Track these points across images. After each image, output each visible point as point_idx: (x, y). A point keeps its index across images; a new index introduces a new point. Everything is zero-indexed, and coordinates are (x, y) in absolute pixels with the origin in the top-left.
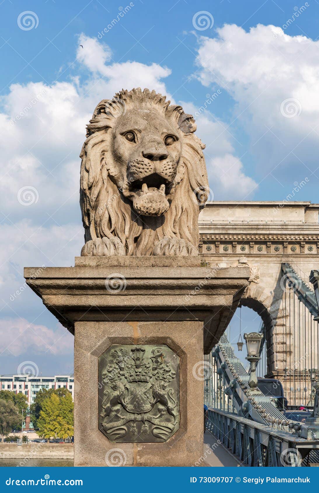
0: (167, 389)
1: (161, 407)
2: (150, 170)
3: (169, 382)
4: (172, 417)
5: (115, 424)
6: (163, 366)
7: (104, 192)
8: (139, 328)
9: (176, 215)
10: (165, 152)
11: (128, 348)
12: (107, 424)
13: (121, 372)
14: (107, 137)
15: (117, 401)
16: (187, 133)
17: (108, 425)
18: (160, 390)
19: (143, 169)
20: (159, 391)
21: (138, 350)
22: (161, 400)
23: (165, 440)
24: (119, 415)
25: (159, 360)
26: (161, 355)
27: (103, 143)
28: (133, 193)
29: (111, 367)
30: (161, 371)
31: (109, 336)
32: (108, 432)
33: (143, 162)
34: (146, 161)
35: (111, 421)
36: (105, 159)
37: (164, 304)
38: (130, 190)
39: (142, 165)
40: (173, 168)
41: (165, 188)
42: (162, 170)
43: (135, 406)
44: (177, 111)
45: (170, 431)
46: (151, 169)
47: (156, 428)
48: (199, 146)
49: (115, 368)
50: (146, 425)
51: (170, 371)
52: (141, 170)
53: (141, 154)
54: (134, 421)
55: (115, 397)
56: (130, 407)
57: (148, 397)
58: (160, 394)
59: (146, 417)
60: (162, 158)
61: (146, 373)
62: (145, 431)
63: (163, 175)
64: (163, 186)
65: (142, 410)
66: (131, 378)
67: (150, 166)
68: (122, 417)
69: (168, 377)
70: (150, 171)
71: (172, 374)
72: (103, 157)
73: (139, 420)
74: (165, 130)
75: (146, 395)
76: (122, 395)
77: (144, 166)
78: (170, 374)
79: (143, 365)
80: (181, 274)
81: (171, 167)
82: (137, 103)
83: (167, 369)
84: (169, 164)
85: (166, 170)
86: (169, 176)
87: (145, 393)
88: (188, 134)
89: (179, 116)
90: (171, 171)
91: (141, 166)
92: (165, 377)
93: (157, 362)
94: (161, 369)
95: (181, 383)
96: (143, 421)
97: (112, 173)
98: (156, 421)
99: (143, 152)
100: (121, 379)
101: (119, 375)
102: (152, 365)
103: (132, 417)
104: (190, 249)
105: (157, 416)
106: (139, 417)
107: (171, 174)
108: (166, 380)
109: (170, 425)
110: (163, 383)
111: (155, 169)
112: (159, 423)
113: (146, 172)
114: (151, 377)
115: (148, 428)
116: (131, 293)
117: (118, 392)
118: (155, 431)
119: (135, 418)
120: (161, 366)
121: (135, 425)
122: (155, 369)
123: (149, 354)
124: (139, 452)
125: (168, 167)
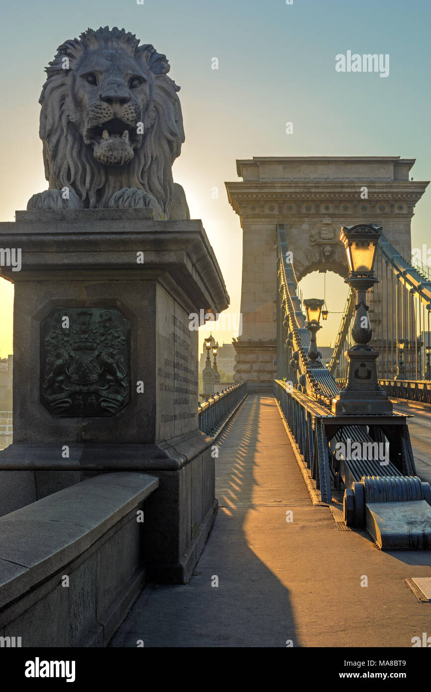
0: (117, 357)
1: (109, 377)
2: (109, 114)
3: (119, 349)
4: (122, 388)
5: (58, 396)
6: (112, 331)
7: (63, 140)
8: (84, 289)
9: (145, 165)
10: (127, 95)
11: (73, 312)
12: (50, 396)
13: (66, 339)
14: (69, 80)
15: (60, 371)
16: (158, 74)
17: (51, 398)
18: (107, 358)
19: (102, 113)
20: (106, 360)
21: (85, 314)
22: (108, 369)
23: (114, 415)
24: (63, 386)
25: (108, 324)
26: (110, 320)
27: (63, 87)
28: (94, 141)
29: (55, 333)
30: (110, 337)
31: (53, 298)
32: (51, 405)
33: (101, 106)
34: (105, 105)
35: (54, 393)
36: (65, 104)
37: (108, 261)
38: (91, 138)
39: (101, 109)
41: (128, 134)
42: (123, 114)
43: (80, 377)
44: (147, 51)
45: (118, 404)
46: (111, 113)
47: (104, 401)
48: (172, 88)
49: (59, 333)
50: (93, 398)
51: (119, 337)
52: (99, 115)
53: (98, 97)
54: (80, 393)
55: (58, 366)
56: (75, 377)
57: (94, 366)
58: (108, 363)
59: (92, 388)
60: (123, 101)
61: (93, 339)
62: (92, 404)
63: (125, 119)
64: (126, 132)
65: (88, 381)
66: (76, 345)
67: (109, 110)
68: (67, 389)
69: (117, 343)
70: (109, 116)
71: (122, 340)
72: (63, 102)
73: (86, 391)
74: (130, 72)
75: (93, 364)
76: (65, 363)
77: (103, 111)
78: (119, 340)
79: (89, 331)
80: (124, 227)
81: (133, 111)
82: (102, 43)
83: (116, 335)
84: (131, 107)
85: (128, 114)
86: (132, 121)
87: (91, 362)
88: (160, 75)
89: (150, 56)
90: (134, 116)
91: (100, 111)
92: (113, 343)
93: (105, 327)
94: (109, 334)
95: (132, 350)
96: (89, 393)
97: (72, 119)
98: (104, 393)
99: (101, 95)
100: (65, 346)
101: (63, 342)
103: (78, 388)
104: (147, 201)
105: (105, 388)
106: (85, 389)
107: (134, 118)
108: (115, 347)
109: (119, 398)
110: (111, 350)
111: (115, 114)
112: (107, 395)
113: (105, 117)
114: (98, 344)
115: (94, 401)
116: (71, 250)
117: (62, 361)
118: (103, 404)
119: (81, 390)
120: (109, 332)
121: (80, 397)
122: (103, 335)
123: (96, 318)
124: (84, 427)
125: (130, 111)
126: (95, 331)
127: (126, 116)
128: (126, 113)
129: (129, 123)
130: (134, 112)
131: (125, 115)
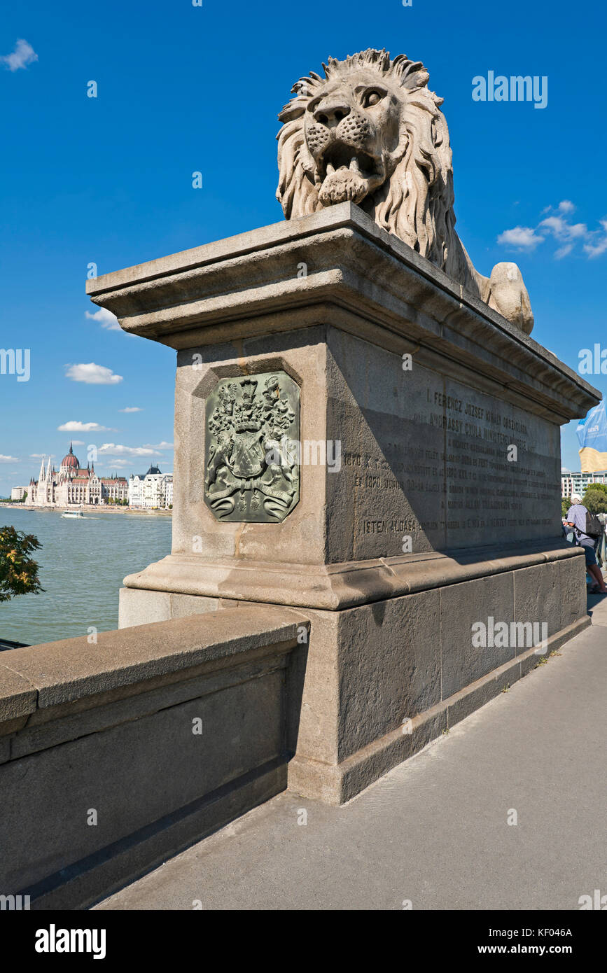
1: (274, 467)
2: (325, 137)
3: (286, 427)
4: (289, 482)
5: (221, 494)
6: (278, 404)
8: (244, 349)
11: (237, 381)
12: (212, 493)
13: (228, 418)
15: (221, 461)
16: (412, 88)
17: (212, 497)
19: (317, 139)
21: (248, 383)
23: (280, 521)
24: (224, 481)
25: (273, 395)
26: (275, 388)
29: (218, 411)
30: (276, 412)
32: (213, 506)
33: (315, 128)
34: (319, 125)
35: (216, 490)
39: (315, 133)
40: (359, 127)
41: (356, 163)
42: (341, 132)
43: (241, 468)
45: (285, 505)
46: (327, 135)
47: (268, 500)
48: (432, 101)
49: (222, 412)
50: (257, 496)
51: (285, 411)
52: (315, 142)
53: (312, 119)
54: (242, 490)
55: (219, 454)
56: (237, 468)
57: (257, 452)
59: (255, 483)
60: (340, 114)
61: (256, 416)
62: (255, 505)
63: (345, 140)
64: (354, 159)
65: (249, 473)
66: (239, 426)
68: (228, 484)
69: (284, 420)
70: (326, 139)
71: (290, 414)
73: (248, 487)
74: (362, 84)
75: (255, 450)
76: (226, 451)
77: (318, 135)
78: (286, 415)
79: (253, 405)
81: (354, 124)
83: (282, 408)
84: (351, 121)
86: (355, 140)
87: (253, 447)
88: (414, 89)
89: (401, 69)
91: (314, 136)
92: (280, 420)
93: (269, 398)
94: (275, 408)
95: (302, 427)
96: (252, 490)
98: (268, 490)
100: (228, 429)
101: (225, 423)
102: (265, 403)
103: (239, 483)
106: (247, 484)
107: (357, 136)
108: (281, 425)
109: (286, 497)
110: (276, 429)
111: (333, 135)
112: (271, 493)
113: (321, 142)
114: (263, 423)
115: (258, 501)
117: (222, 446)
118: (268, 505)
119: (243, 486)
120: (275, 405)
121: (243, 496)
122: (267, 409)
123: (261, 388)
124: (242, 536)
125: (349, 127)
126: (258, 406)
127: (346, 133)
128: (345, 130)
129: (351, 143)
130: (356, 126)
131: (344, 133)
